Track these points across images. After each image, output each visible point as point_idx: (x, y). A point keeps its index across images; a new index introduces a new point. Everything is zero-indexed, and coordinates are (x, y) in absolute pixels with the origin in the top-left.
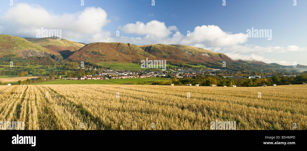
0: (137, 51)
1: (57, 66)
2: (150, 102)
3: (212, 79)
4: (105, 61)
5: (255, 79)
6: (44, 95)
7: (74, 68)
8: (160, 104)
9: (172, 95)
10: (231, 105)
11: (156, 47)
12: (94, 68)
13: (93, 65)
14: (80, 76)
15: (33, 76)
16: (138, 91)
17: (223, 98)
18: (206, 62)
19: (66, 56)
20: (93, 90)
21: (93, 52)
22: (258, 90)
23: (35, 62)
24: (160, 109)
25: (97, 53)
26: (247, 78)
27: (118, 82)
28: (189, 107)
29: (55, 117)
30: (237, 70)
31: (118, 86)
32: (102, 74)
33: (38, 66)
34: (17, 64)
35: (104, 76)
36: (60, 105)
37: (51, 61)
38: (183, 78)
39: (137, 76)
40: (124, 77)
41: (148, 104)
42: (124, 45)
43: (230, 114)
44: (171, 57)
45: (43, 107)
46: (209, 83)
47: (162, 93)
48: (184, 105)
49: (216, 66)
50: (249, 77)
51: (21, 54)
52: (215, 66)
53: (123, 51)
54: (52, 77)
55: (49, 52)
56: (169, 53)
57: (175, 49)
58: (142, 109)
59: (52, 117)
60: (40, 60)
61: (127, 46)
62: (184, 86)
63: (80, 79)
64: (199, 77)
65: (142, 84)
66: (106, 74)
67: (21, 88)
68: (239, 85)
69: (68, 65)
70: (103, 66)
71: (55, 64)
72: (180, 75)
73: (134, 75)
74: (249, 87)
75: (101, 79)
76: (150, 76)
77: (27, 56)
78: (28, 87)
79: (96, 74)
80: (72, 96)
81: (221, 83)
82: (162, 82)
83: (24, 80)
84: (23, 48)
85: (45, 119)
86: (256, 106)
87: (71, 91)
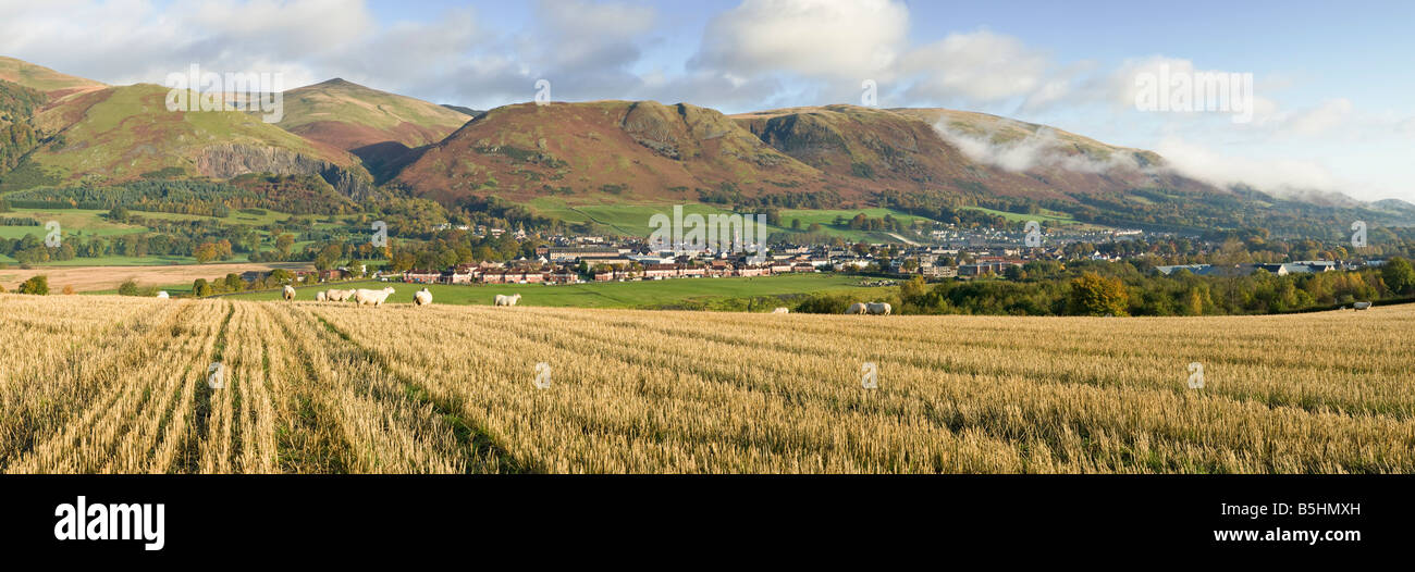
0: (725, 143)
1: (347, 217)
2: (789, 397)
3: (1104, 280)
4: (566, 192)
5: (1309, 278)
6: (296, 346)
7: (423, 229)
8: (836, 409)
9: (903, 361)
10: (1193, 401)
11: (818, 119)
12: (515, 228)
13: (511, 211)
14: (451, 268)
15: (253, 260)
16: (730, 342)
17: (1154, 371)
18: (1072, 195)
19: (388, 173)
20: (508, 334)
21: (508, 151)
22: (1319, 326)
23: (260, 199)
24: (836, 430)
25: (530, 153)
26: (1270, 274)
27: (626, 295)
28: (989, 422)
29: (347, 446)
30: (1223, 236)
31: (628, 315)
32: (554, 256)
33: (271, 218)
34: (191, 207)
35: (561, 267)
36: (366, 395)
37: (323, 195)
38: (956, 278)
39: (722, 268)
40: (658, 275)
41: (777, 405)
42: (655, 115)
43: (1189, 446)
44: (895, 171)
45: (297, 401)
46: (1088, 299)
47: (850, 354)
48: (964, 409)
49: (1121, 217)
50: (1279, 266)
51: (205, 165)
52: (1120, 214)
53: (653, 144)
54: (327, 269)
55: (317, 154)
56: (887, 152)
57: (915, 129)
58: (745, 428)
59: (335, 447)
60: (279, 188)
61: (672, 118)
62: (964, 317)
63: (452, 279)
64: (1040, 270)
65: (750, 309)
66: (572, 257)
67: (209, 312)
68: (1232, 305)
69: (398, 212)
70: (557, 217)
71: (342, 208)
72: (943, 261)
73: (710, 263)
74: (1278, 313)
75: (548, 280)
76: (788, 268)
77: (226, 175)
78: (232, 310)
79: (523, 259)
80: (417, 358)
81: (1147, 298)
82: (849, 297)
83: (216, 280)
84: (212, 137)
85: (305, 450)
86: (1308, 405)
87: (412, 334)
